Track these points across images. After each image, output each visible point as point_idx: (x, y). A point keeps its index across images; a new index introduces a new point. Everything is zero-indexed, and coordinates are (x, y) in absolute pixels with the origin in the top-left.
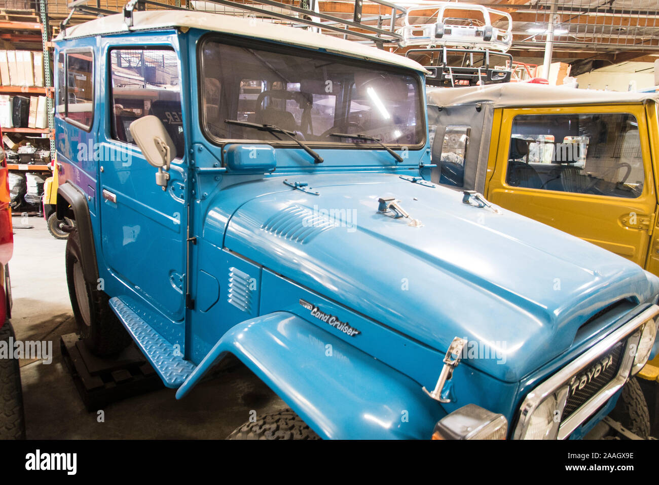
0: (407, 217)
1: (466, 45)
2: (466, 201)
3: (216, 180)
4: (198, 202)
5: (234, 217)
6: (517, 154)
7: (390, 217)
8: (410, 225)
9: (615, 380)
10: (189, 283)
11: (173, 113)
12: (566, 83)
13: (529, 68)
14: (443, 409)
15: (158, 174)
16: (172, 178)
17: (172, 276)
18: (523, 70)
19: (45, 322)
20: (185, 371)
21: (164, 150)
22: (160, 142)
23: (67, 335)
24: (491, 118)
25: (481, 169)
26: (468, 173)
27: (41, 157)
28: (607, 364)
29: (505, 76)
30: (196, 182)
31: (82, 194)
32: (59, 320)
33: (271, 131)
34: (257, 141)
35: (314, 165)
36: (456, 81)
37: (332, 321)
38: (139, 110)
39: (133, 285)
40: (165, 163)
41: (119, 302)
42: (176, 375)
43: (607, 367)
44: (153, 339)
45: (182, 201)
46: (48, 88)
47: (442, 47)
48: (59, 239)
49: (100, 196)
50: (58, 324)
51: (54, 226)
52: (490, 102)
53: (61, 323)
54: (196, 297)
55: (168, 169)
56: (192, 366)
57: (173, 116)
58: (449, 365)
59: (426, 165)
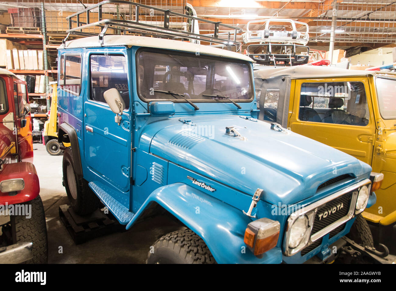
0: (240, 136)
1: (282, 42)
2: (272, 128)
3: (145, 120)
4: (137, 130)
5: (154, 138)
6: (306, 103)
7: (232, 136)
8: (241, 140)
9: (347, 216)
10: (132, 172)
11: (119, 84)
12: (342, 62)
13: (321, 53)
14: (251, 219)
15: (116, 117)
16: (123, 119)
17: (123, 169)
18: (318, 54)
19: (49, 200)
20: (130, 216)
21: (120, 105)
22: (118, 101)
23: (62, 205)
24: (290, 85)
25: (285, 112)
26: (279, 114)
27: (42, 110)
28: (340, 207)
29: (305, 58)
30: (135, 120)
31: (73, 128)
32: (56, 198)
33: (172, 94)
34: (165, 100)
35: (194, 111)
36: (277, 62)
37: (203, 185)
38: (95, 81)
39: (101, 175)
40: (120, 111)
41: (94, 184)
42: (125, 218)
43: (340, 208)
44: (113, 202)
45: (129, 131)
46: (46, 70)
47: (268, 43)
48: (52, 155)
49: (84, 129)
50: (56, 201)
51: (49, 148)
52: (289, 76)
53: (58, 200)
54: (135, 179)
55: (122, 114)
56: (133, 214)
57: (119, 86)
58: (255, 200)
59: (254, 110)
